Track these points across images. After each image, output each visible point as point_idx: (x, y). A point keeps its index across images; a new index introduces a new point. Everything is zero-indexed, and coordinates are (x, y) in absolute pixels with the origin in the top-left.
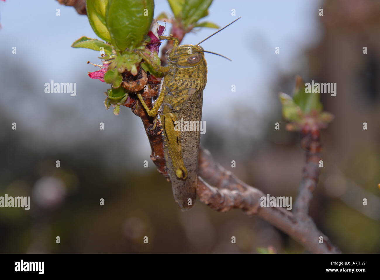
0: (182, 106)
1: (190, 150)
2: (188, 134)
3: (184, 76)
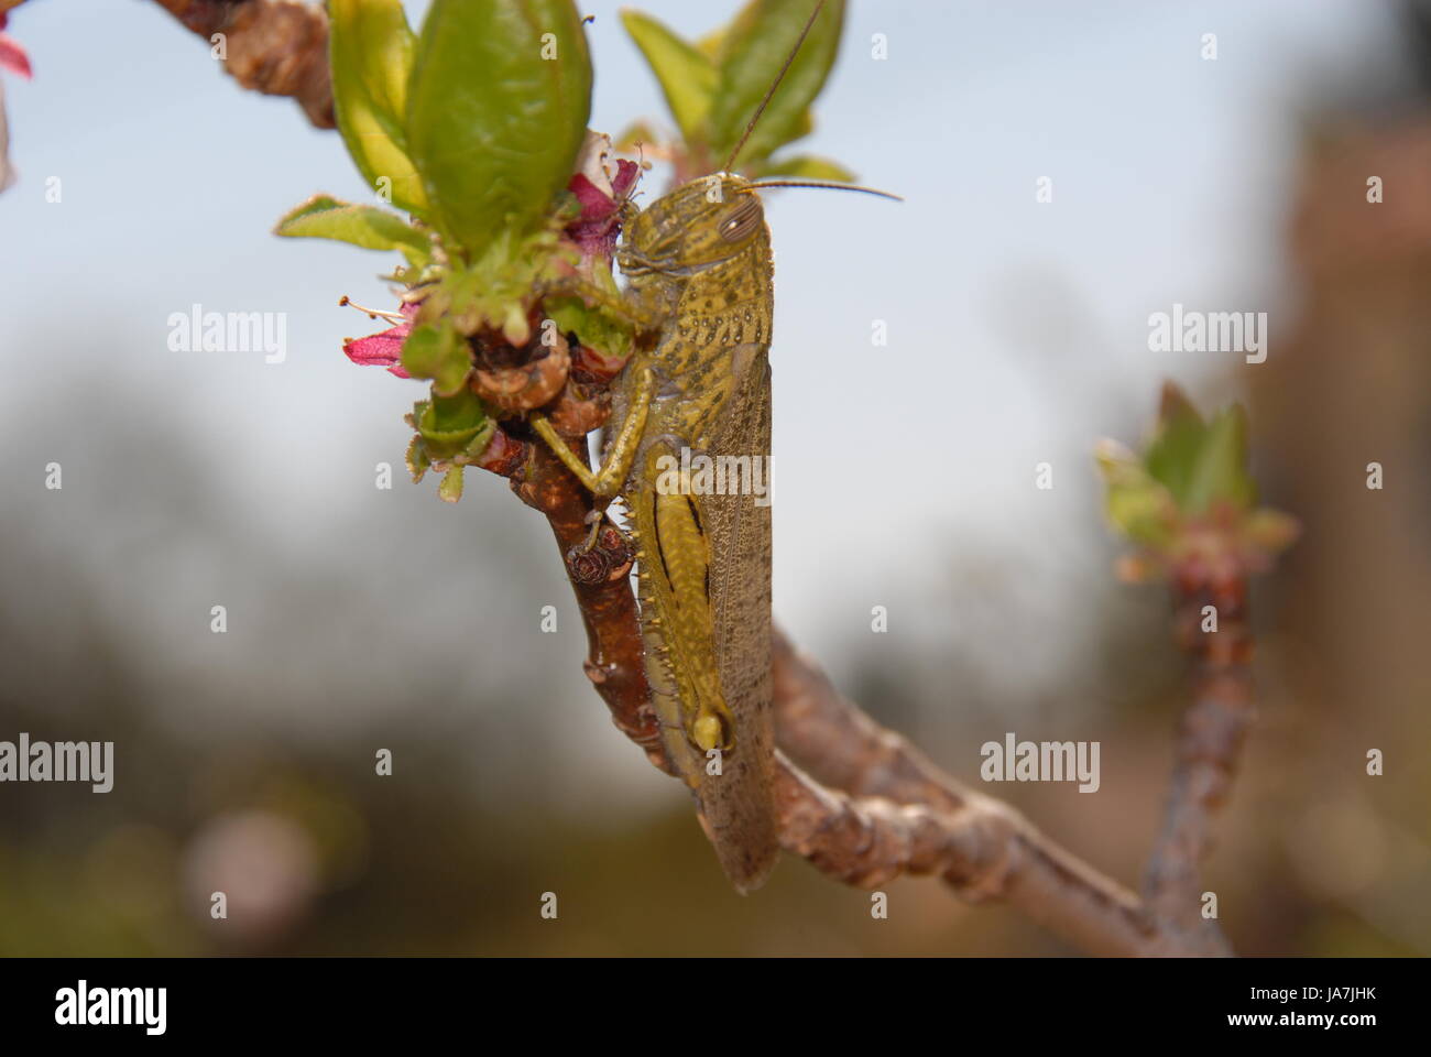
0: (715, 429)
3: (709, 304)
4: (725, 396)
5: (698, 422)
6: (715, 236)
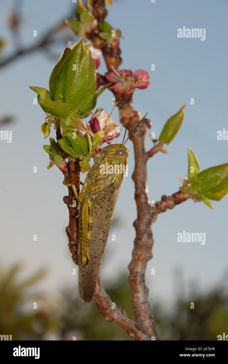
0: (97, 195)
4: (101, 189)
5: (93, 191)
6: (114, 152)
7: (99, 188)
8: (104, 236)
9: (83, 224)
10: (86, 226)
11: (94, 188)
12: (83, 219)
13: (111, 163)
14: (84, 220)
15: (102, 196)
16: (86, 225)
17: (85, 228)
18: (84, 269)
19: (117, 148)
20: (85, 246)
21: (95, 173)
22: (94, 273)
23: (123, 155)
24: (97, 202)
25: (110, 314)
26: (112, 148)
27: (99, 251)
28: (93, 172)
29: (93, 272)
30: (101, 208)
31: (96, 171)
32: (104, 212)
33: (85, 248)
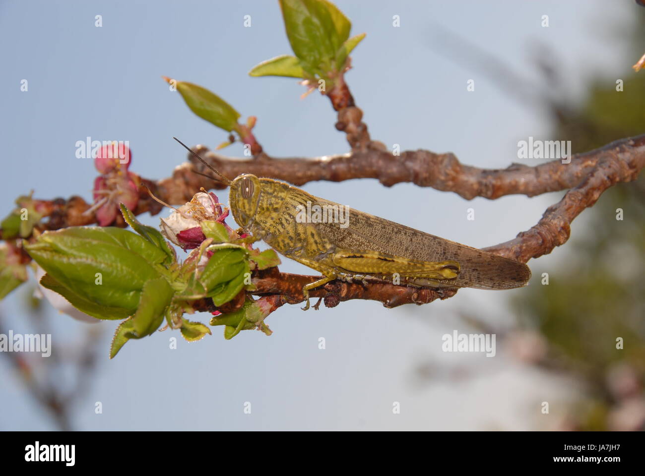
0: (326, 240)
1: (416, 246)
2: (384, 242)
3: (272, 219)
4: (314, 232)
5: (317, 246)
6: (246, 201)
7: (313, 235)
8: (405, 234)
9: (381, 270)
10: (385, 264)
11: (311, 244)
12: (371, 271)
13: (265, 209)
14: (373, 268)
15: (329, 230)
16: (382, 264)
17: (388, 267)
18: (465, 276)
19: (238, 197)
20: (423, 271)
21: (283, 241)
22: (474, 258)
23: (251, 186)
24: (340, 241)
25: (554, 233)
26: (237, 205)
27: (432, 244)
28: (281, 244)
29: (473, 260)
30: (351, 234)
31: (280, 239)
32: (358, 229)
33: (425, 270)
